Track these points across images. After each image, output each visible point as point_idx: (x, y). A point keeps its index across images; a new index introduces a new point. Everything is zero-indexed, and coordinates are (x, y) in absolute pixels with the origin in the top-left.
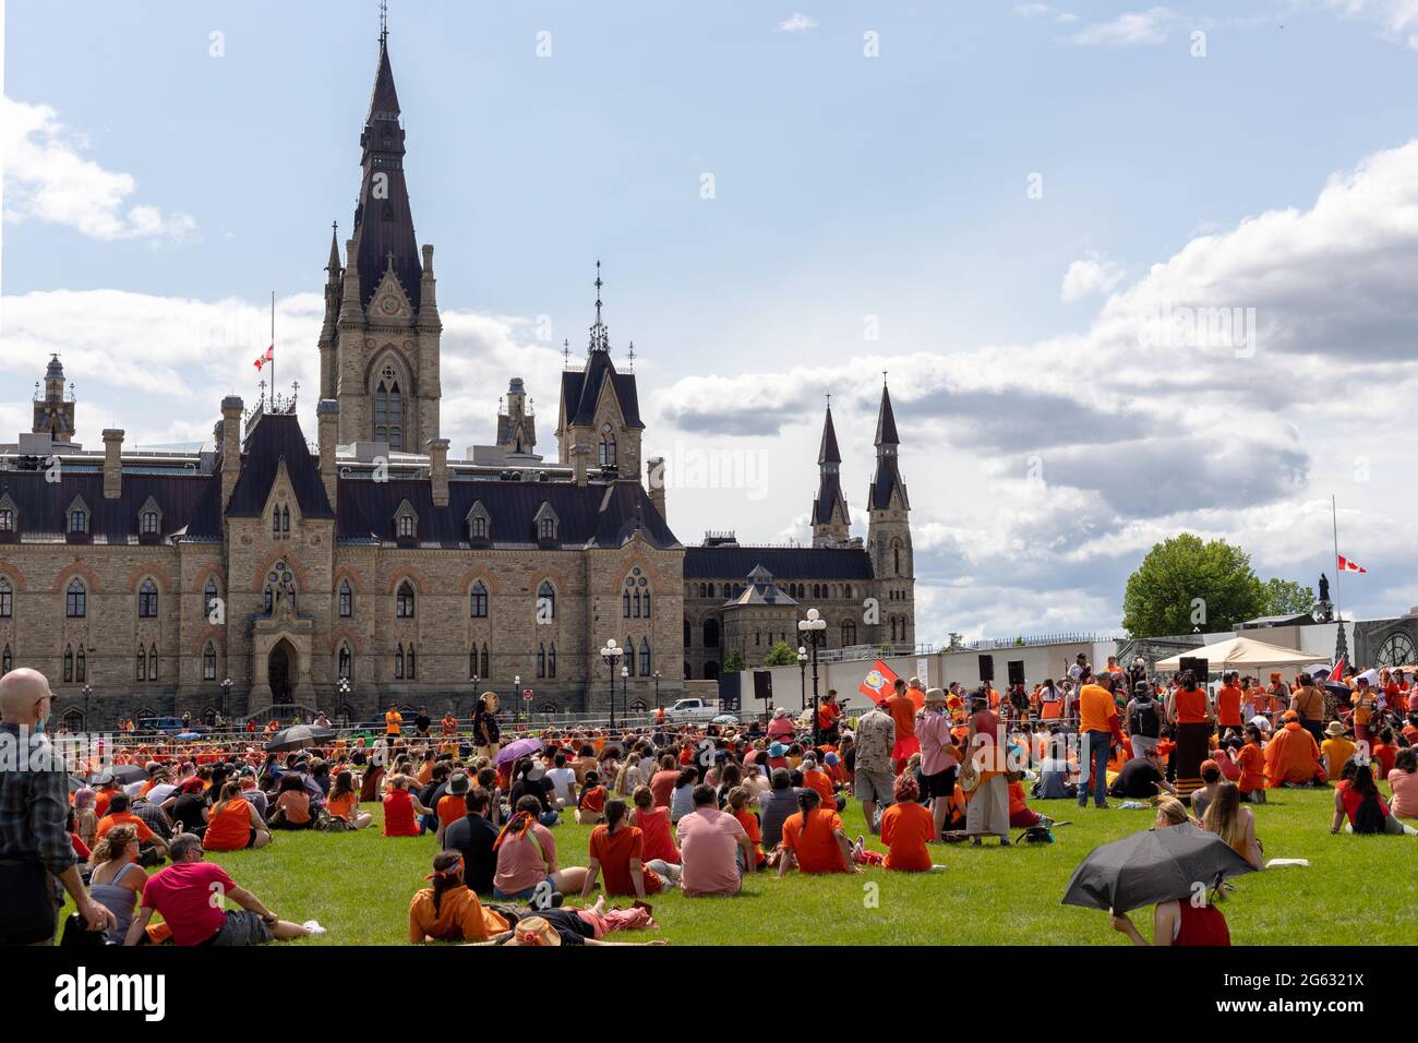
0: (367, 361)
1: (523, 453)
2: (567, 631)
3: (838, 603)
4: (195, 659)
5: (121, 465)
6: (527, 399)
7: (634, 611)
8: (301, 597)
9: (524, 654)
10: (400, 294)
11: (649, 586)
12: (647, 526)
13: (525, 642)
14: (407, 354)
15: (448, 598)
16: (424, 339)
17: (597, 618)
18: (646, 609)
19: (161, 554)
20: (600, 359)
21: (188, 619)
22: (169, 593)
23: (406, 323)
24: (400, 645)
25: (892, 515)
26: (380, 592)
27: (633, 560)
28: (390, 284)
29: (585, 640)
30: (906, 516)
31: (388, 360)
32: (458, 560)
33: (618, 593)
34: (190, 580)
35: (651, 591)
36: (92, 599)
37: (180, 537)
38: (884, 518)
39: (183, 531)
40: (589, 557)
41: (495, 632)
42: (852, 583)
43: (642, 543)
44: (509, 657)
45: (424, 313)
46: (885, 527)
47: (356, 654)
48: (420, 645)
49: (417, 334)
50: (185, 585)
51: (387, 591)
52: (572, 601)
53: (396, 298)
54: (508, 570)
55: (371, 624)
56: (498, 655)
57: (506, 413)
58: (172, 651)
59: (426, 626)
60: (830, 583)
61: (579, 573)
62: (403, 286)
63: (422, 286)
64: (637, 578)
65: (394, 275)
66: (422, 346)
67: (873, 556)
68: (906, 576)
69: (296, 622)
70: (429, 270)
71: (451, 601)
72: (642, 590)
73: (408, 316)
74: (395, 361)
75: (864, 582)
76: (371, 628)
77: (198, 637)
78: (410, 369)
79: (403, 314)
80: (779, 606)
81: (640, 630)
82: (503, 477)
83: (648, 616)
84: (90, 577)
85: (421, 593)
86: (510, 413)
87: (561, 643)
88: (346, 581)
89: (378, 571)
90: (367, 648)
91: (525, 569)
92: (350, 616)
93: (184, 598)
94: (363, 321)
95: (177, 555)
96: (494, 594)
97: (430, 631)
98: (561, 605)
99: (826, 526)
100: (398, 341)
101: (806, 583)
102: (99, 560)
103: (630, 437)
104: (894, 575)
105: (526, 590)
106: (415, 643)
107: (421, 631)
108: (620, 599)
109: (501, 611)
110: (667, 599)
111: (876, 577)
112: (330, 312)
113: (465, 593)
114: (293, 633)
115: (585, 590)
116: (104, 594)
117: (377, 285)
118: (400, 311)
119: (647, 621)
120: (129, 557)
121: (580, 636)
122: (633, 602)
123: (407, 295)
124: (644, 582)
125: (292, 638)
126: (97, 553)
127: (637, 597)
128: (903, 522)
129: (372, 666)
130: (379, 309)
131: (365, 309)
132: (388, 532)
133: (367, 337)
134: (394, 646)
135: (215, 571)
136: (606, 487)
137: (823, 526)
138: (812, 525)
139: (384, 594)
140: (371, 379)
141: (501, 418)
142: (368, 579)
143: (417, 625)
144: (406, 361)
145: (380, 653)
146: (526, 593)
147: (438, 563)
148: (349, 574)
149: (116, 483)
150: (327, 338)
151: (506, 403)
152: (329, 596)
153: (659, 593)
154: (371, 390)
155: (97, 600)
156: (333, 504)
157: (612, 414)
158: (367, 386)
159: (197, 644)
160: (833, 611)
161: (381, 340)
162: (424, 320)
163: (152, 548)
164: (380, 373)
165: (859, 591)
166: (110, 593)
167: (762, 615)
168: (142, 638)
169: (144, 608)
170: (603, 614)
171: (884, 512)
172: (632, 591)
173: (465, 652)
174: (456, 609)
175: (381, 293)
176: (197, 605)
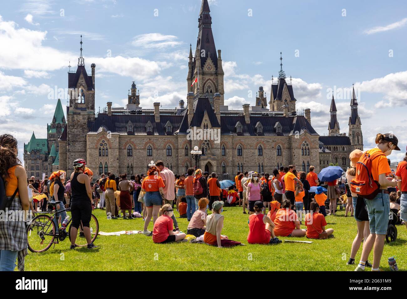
0: (203, 84)
1: (264, 108)
2: (285, 159)
3: (341, 152)
4: (183, 168)
5: (159, 113)
6: (264, 93)
7: (305, 154)
8: (212, 150)
9: (273, 166)
10: (212, 64)
11: (309, 146)
12: (307, 128)
13: (273, 163)
14: (214, 81)
15: (252, 150)
16: (219, 77)
17: (295, 155)
18: (308, 153)
19: (172, 138)
20: (282, 81)
21: (181, 156)
22: (175, 149)
23: (214, 73)
24: (238, 163)
25: (356, 126)
26: (233, 148)
27: (304, 139)
28: (209, 61)
29: (290, 162)
30: (360, 126)
31: (209, 83)
32: (254, 139)
33: (300, 148)
34: (181, 145)
35: (310, 148)
36: (154, 151)
37: (177, 133)
38: (354, 127)
39: (178, 131)
40: (292, 138)
41: (265, 160)
42: (345, 146)
43: (307, 133)
44: (269, 167)
45: (219, 70)
46: (354, 130)
47: (227, 166)
48: (244, 164)
49: (217, 75)
50: (180, 147)
51: (235, 148)
52: (286, 151)
53: (211, 65)
54: (268, 142)
55: (231, 158)
56: (266, 166)
57: (258, 97)
58: (176, 165)
59: (246, 158)
60: (338, 146)
61: (288, 142)
62: (213, 62)
63: (218, 62)
64: (305, 144)
65: (210, 59)
66: (219, 79)
67: (351, 138)
68: (361, 144)
69: (212, 157)
70: (220, 57)
71: (253, 151)
72: (307, 147)
73: (214, 71)
74: (211, 84)
75: (348, 146)
76: (231, 159)
77: (184, 161)
78: (215, 86)
79: (213, 70)
80: (326, 153)
81: (306, 159)
82: (263, 115)
83: (309, 155)
84: (153, 144)
85: (244, 149)
86: (260, 96)
87: (284, 163)
88: (223, 145)
89: (232, 142)
90: (230, 164)
91: (273, 141)
92: (225, 155)
93: (179, 150)
94: (202, 72)
95: (177, 138)
96: (264, 149)
97: (247, 159)
98: (283, 152)
99: (333, 130)
100: (212, 78)
101: (331, 146)
102: (156, 140)
103: (292, 103)
104: (357, 144)
105: (273, 147)
106: (242, 163)
107: (244, 160)
108: (301, 150)
109: (266, 154)
110: (315, 150)
111: (352, 144)
112: (190, 70)
113: (256, 149)
114: (211, 160)
115: (290, 147)
116: (157, 149)
117: (206, 61)
118: (212, 69)
119: (309, 156)
120: (164, 139)
121: (289, 161)
122: (304, 151)
123: (214, 64)
124: (307, 145)
125: (211, 161)
126: (155, 138)
127: (306, 149)
128: (360, 128)
129: (232, 169)
130: (206, 69)
131: (202, 69)
132: (234, 131)
133: (203, 77)
134: (237, 164)
135: (188, 142)
136: (294, 118)
137: (332, 130)
138: (328, 129)
139: (234, 149)
140: (204, 89)
141: (257, 98)
142: (230, 145)
143: (243, 158)
144: (214, 84)
145: (234, 166)
146: (273, 148)
147: (248, 140)
148: (224, 143)
149: (158, 118)
150: (190, 77)
151: (258, 94)
152: (220, 149)
153: (312, 148)
154: (204, 92)
155: (156, 151)
156: (220, 123)
157: (287, 97)
158: (203, 91)
159: (183, 163)
160: (339, 154)
161: (207, 77)
162: (219, 72)
163: (170, 136)
164: (207, 87)
165: (347, 148)
166: (159, 149)
167: (321, 156)
168: (168, 162)
169: (168, 153)
170: (296, 154)
171: (354, 125)
172: (304, 147)
173: (257, 166)
174: (254, 153)
175: (207, 64)
176: (183, 153)
